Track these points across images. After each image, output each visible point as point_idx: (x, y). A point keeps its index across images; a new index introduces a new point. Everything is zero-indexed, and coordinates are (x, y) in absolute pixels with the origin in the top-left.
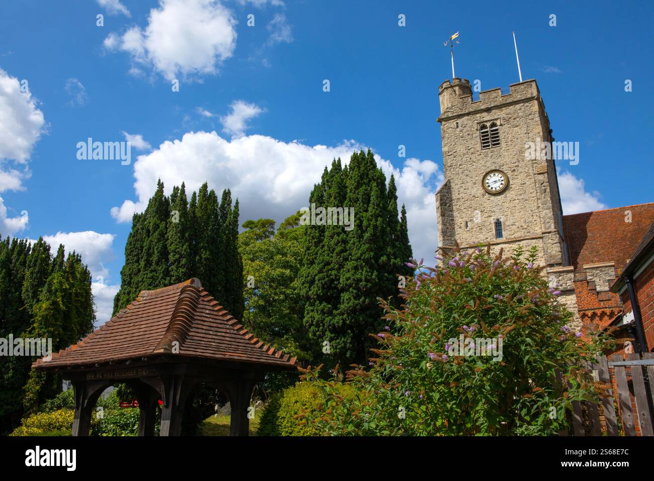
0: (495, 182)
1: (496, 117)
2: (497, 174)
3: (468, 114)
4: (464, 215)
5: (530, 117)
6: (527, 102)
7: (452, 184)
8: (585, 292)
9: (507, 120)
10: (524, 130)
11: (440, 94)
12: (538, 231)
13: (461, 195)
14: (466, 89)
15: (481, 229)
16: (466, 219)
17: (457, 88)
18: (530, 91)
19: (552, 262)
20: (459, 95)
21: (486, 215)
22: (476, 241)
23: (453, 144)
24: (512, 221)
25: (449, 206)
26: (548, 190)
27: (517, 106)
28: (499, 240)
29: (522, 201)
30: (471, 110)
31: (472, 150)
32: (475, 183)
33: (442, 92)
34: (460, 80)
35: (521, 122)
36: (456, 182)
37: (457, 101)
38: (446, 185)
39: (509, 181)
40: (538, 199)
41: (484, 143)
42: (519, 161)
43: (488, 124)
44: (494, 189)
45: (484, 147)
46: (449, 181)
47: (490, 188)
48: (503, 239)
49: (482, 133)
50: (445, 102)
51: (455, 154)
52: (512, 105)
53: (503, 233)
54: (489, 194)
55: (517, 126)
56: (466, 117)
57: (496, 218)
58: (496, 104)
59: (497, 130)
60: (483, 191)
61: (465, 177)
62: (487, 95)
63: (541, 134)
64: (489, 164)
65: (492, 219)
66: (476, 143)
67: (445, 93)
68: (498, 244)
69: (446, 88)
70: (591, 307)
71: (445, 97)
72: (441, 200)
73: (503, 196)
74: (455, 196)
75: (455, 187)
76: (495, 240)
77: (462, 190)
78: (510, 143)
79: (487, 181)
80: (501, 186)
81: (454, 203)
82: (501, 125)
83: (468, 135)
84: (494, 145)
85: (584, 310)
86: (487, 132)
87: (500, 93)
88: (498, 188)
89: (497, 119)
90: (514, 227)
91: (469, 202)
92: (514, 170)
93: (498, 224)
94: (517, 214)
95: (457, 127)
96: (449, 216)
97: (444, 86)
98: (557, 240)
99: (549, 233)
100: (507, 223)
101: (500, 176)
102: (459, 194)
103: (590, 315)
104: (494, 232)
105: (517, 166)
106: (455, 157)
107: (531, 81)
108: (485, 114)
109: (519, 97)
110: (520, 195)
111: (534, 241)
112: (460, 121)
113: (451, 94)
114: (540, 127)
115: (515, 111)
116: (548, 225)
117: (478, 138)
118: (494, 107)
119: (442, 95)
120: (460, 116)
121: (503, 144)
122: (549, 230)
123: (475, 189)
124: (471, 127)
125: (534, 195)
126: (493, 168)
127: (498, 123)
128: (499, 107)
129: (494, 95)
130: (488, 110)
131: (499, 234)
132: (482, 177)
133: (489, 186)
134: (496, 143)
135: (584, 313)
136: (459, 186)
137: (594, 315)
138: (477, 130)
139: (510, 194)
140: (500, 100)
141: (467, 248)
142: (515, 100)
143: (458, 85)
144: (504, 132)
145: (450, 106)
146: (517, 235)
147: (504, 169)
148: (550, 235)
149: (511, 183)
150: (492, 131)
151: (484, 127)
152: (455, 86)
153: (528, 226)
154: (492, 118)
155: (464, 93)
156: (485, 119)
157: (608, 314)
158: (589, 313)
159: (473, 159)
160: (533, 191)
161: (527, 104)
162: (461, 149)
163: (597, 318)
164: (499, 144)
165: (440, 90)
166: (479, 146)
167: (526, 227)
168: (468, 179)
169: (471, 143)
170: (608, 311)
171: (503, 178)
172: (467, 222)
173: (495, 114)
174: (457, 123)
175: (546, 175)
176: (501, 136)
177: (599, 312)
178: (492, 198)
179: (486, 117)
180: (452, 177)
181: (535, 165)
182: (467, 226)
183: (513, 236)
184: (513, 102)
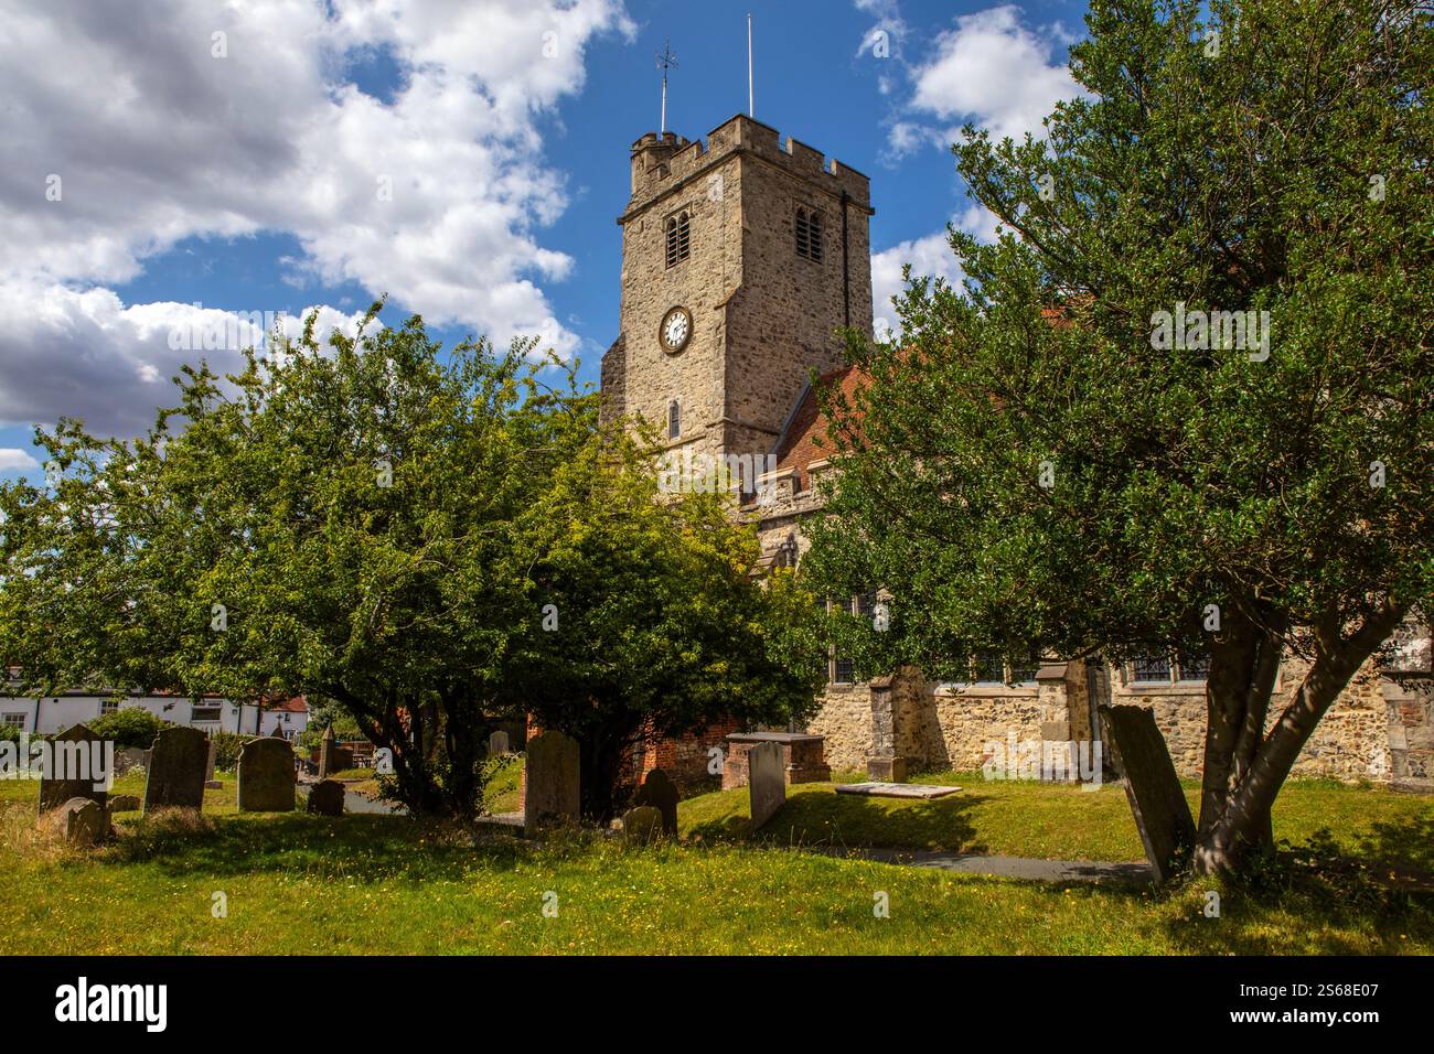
0: (676, 330)
1: (688, 201)
2: (678, 315)
3: (655, 202)
4: (636, 398)
5: (730, 192)
6: (728, 162)
7: (625, 341)
9: (700, 205)
10: (719, 220)
13: (636, 360)
15: (654, 422)
16: (637, 406)
17: (645, 155)
18: (732, 139)
21: (662, 394)
23: (635, 263)
24: (691, 404)
25: (618, 383)
26: (723, 341)
27: (714, 173)
28: (677, 440)
29: (707, 363)
30: (659, 193)
31: (655, 272)
32: (652, 336)
34: (654, 136)
35: (717, 205)
36: (632, 336)
37: (645, 180)
38: (616, 344)
39: (692, 327)
41: (670, 256)
42: (708, 285)
43: (677, 217)
44: (673, 344)
45: (669, 263)
46: (623, 337)
47: (669, 343)
49: (669, 236)
51: (635, 283)
52: (708, 173)
53: (680, 426)
54: (668, 353)
55: (711, 214)
56: (653, 209)
57: (671, 399)
58: (689, 174)
59: (687, 226)
60: (660, 350)
61: (642, 325)
62: (680, 159)
63: (740, 223)
64: (670, 297)
65: (668, 401)
66: (661, 257)
67: (633, 166)
69: (634, 157)
71: (634, 175)
72: (603, 374)
73: (683, 356)
74: (629, 362)
75: (630, 346)
76: (668, 441)
77: (637, 350)
78: (700, 250)
79: (666, 330)
80: (682, 337)
81: (627, 376)
82: (693, 216)
83: (653, 242)
84: (682, 256)
86: (676, 232)
87: (695, 152)
88: (678, 342)
89: (689, 204)
90: (692, 415)
91: (643, 373)
92: (700, 304)
93: (675, 409)
94: (698, 390)
95: (642, 230)
96: (616, 402)
99: (714, 425)
100: (685, 408)
101: (683, 317)
102: (633, 359)
104: (669, 426)
105: (705, 295)
106: (634, 289)
107: (734, 119)
108: (675, 197)
109: (718, 155)
110: (705, 351)
112: (645, 217)
114: (740, 210)
117: (664, 247)
118: (687, 180)
120: (645, 209)
121: (693, 254)
122: (715, 421)
123: (652, 347)
124: (658, 226)
126: (675, 303)
127: (688, 212)
128: (693, 179)
129: (687, 157)
130: (678, 190)
131: (674, 430)
132: (661, 323)
133: (668, 339)
134: (685, 252)
136: (635, 344)
138: (663, 230)
139: (692, 351)
140: (694, 166)
142: (713, 160)
143: (646, 149)
144: (695, 229)
146: (694, 430)
147: (689, 302)
148: (715, 429)
149: (695, 329)
150: (681, 230)
151: (673, 224)
152: (642, 152)
154: (684, 204)
155: (660, 160)
156: (674, 208)
159: (655, 288)
161: (727, 166)
162: (642, 271)
164: (687, 254)
166: (663, 264)
168: (646, 329)
169: (654, 259)
171: (685, 322)
172: (639, 411)
173: (686, 195)
174: (642, 223)
175: (724, 309)
176: (692, 237)
178: (671, 361)
179: (676, 203)
180: (627, 327)
181: (727, 288)
183: (689, 433)
184: (710, 165)
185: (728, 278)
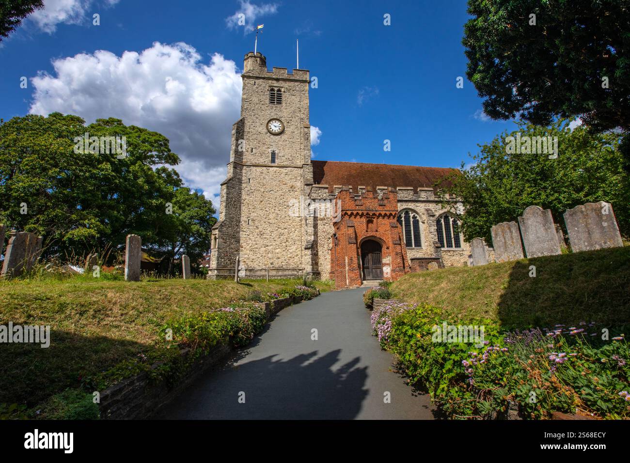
0: (275, 127)
1: (282, 86)
2: (277, 122)
3: (264, 78)
4: (251, 143)
5: (303, 92)
6: (302, 83)
7: (245, 121)
8: (348, 199)
9: (289, 90)
10: (298, 99)
11: (245, 60)
12: (299, 163)
13: (251, 130)
14: (263, 62)
15: (262, 155)
16: (251, 146)
17: (258, 59)
18: (305, 77)
19: (308, 183)
20: (259, 64)
21: (266, 146)
22: (258, 162)
23: (250, 95)
24: (283, 154)
25: (242, 135)
27: (296, 83)
28: (273, 164)
29: (291, 143)
30: (266, 76)
31: (263, 102)
32: (262, 124)
33: (247, 58)
34: (260, 54)
35: (297, 93)
36: (249, 120)
37: (257, 68)
38: (241, 120)
39: (284, 128)
40: (301, 144)
41: (271, 100)
42: (292, 117)
43: (276, 89)
44: (274, 131)
45: (271, 102)
46: (244, 119)
47: (271, 130)
48: (276, 164)
49: (271, 93)
50: (248, 66)
51: (251, 102)
52: (293, 82)
53: (276, 160)
54: (270, 133)
55: (294, 96)
56: (262, 80)
57: (272, 150)
58: (283, 77)
59: (281, 94)
60: (265, 130)
61: (255, 118)
62: (278, 70)
63: (308, 104)
64: (272, 114)
65: (270, 150)
66: (266, 99)
67: (250, 60)
68: (272, 167)
69: (251, 57)
70: (350, 208)
71: (249, 63)
72: (237, 129)
73: (279, 137)
74: (246, 129)
75: (248, 124)
76: (270, 164)
77: (252, 126)
78: (288, 105)
79: (270, 125)
80: (279, 130)
81: (245, 134)
82: (284, 92)
83: (262, 92)
84: (277, 103)
85: (347, 210)
86: (275, 93)
87: (287, 72)
88: (276, 131)
89: (282, 87)
90: (284, 158)
91: (256, 136)
92: (289, 122)
93: (273, 154)
94: (287, 150)
95: (255, 85)
97: (250, 55)
98: (312, 170)
99: (307, 165)
100: (279, 155)
101: (279, 123)
102: (249, 129)
103: (349, 214)
104: (270, 159)
105: (291, 120)
106: (250, 104)
107: (307, 71)
108: (275, 82)
109: (298, 78)
110: (291, 138)
111: (296, 169)
112: (257, 81)
113: (253, 61)
114: (308, 100)
115: (294, 86)
116: (306, 160)
117: (268, 96)
118: (282, 79)
119: (247, 61)
120: (257, 78)
121: (284, 104)
122: (307, 163)
123: (261, 128)
124: (264, 87)
125: (299, 140)
126: (275, 117)
127: (283, 90)
128: (285, 80)
129: (283, 71)
130: (277, 80)
131: (273, 161)
132: (267, 122)
133: (271, 128)
134: (279, 102)
135: (346, 212)
136: (250, 123)
137: (352, 214)
138: (268, 90)
139: (284, 137)
140: (286, 76)
141: (251, 166)
142: (295, 79)
143: (259, 57)
144: (285, 97)
145: (252, 69)
146: (285, 163)
147: (283, 119)
148: (308, 166)
149: (285, 130)
150: (278, 94)
151: (272, 90)
152: (257, 57)
153: (293, 159)
154: (279, 86)
155: (262, 64)
156: (274, 85)
157: (360, 214)
158: (349, 213)
159: (263, 108)
160: (298, 138)
161: (302, 84)
162: (255, 100)
163: (353, 217)
164: (281, 103)
165: (246, 57)
166: (267, 101)
167: (291, 159)
168: (257, 120)
169: (263, 98)
170: (360, 212)
171: (280, 125)
172: (252, 149)
173: (281, 84)
174: (255, 82)
176: (283, 99)
177: (355, 212)
178: (272, 136)
179: (275, 84)
180: (247, 116)
181: (302, 122)
182: (252, 152)
183: (282, 164)
184: (294, 80)
185: (302, 119)
